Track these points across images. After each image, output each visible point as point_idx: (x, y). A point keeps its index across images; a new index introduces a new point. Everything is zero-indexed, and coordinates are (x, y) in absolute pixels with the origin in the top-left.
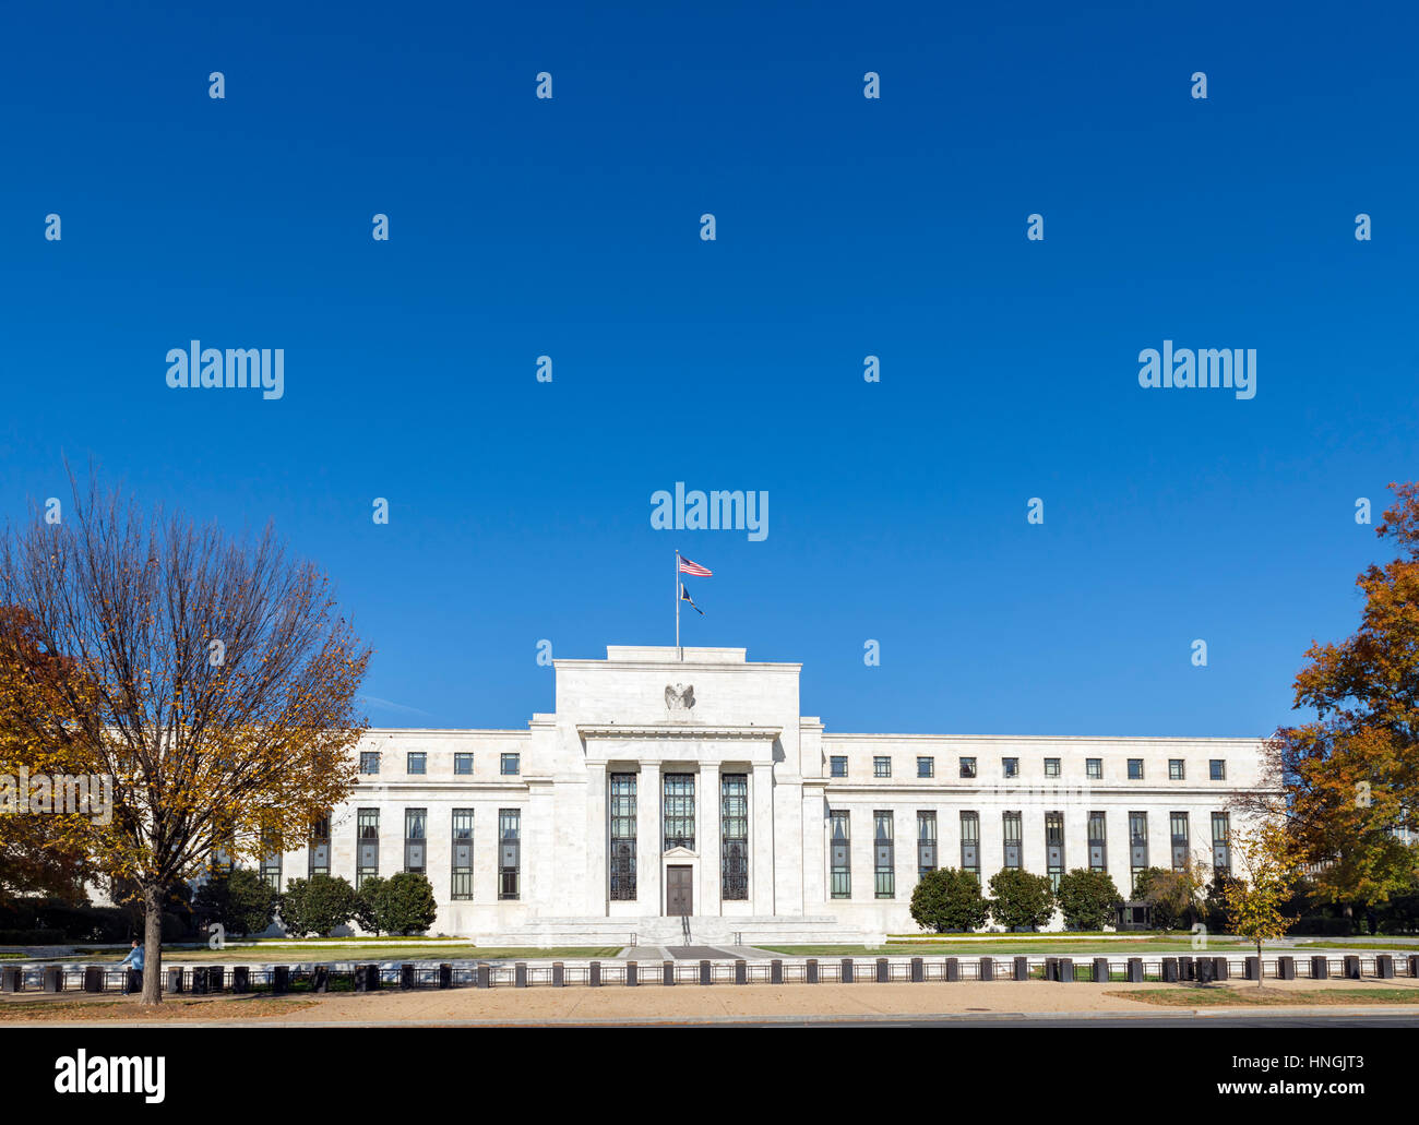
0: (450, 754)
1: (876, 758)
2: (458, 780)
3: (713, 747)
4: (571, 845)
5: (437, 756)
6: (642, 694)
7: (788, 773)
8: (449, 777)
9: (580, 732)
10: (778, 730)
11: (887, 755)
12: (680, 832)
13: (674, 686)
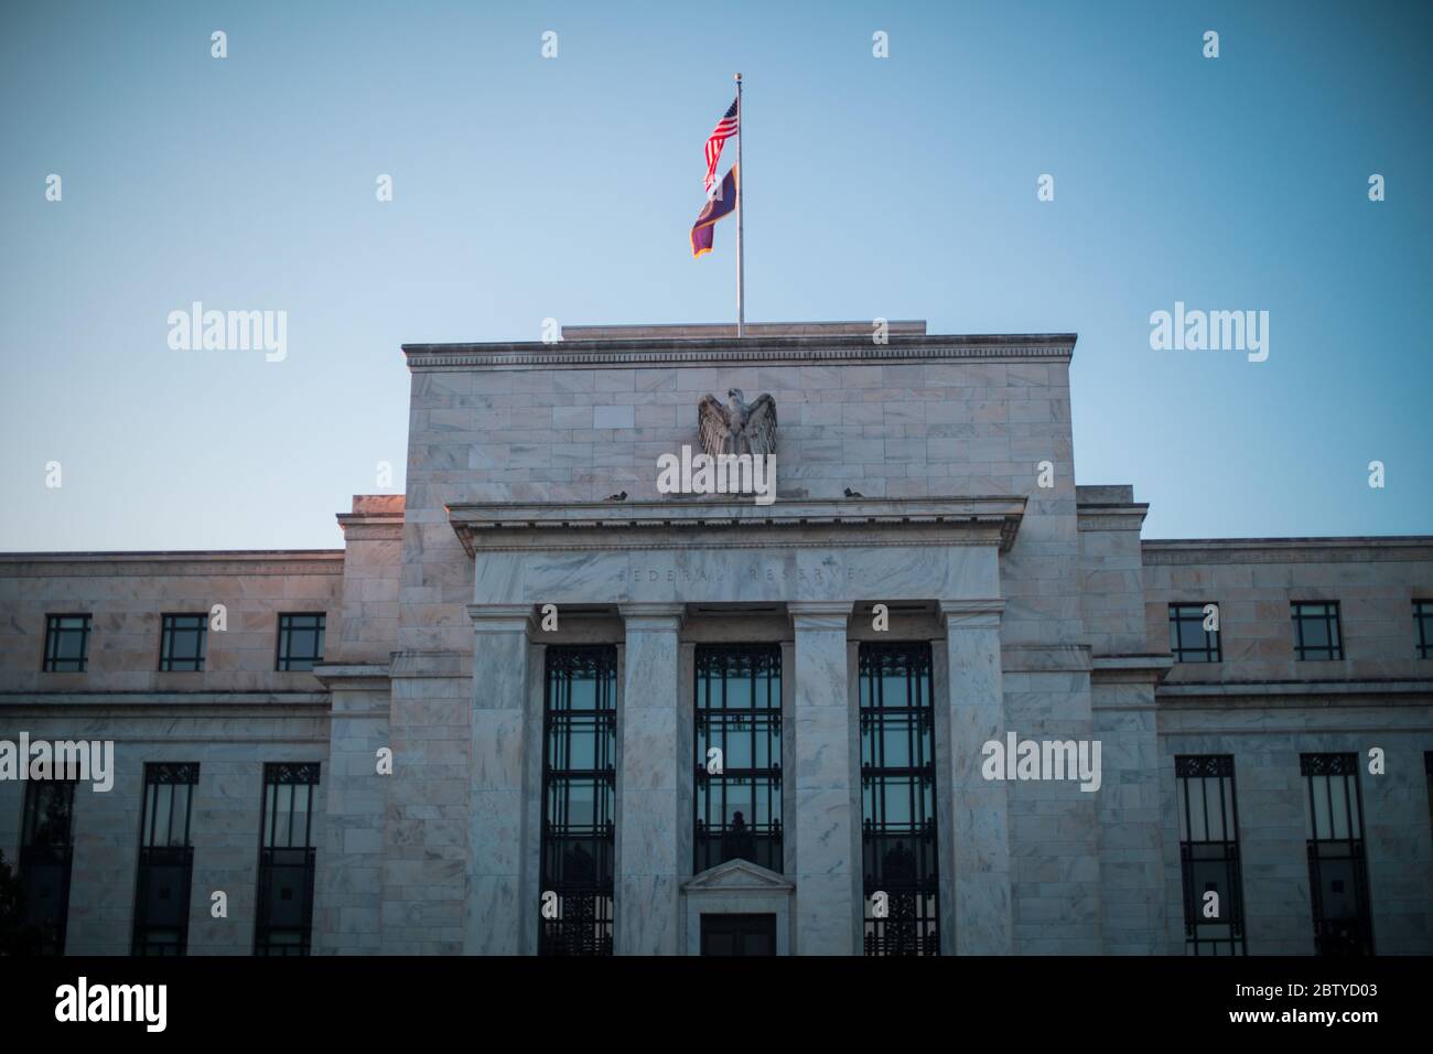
0: (149, 616)
1: (1297, 604)
2: (163, 686)
3: (828, 562)
4: (433, 856)
5: (116, 623)
6: (638, 430)
7: (1049, 637)
8: (143, 678)
9: (459, 527)
10: (1017, 508)
11: (1329, 596)
12: (738, 816)
13: (724, 400)
